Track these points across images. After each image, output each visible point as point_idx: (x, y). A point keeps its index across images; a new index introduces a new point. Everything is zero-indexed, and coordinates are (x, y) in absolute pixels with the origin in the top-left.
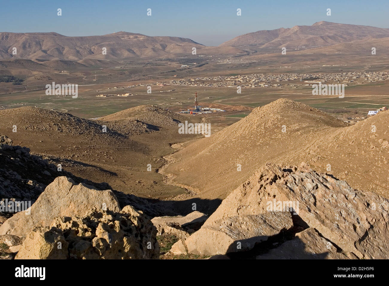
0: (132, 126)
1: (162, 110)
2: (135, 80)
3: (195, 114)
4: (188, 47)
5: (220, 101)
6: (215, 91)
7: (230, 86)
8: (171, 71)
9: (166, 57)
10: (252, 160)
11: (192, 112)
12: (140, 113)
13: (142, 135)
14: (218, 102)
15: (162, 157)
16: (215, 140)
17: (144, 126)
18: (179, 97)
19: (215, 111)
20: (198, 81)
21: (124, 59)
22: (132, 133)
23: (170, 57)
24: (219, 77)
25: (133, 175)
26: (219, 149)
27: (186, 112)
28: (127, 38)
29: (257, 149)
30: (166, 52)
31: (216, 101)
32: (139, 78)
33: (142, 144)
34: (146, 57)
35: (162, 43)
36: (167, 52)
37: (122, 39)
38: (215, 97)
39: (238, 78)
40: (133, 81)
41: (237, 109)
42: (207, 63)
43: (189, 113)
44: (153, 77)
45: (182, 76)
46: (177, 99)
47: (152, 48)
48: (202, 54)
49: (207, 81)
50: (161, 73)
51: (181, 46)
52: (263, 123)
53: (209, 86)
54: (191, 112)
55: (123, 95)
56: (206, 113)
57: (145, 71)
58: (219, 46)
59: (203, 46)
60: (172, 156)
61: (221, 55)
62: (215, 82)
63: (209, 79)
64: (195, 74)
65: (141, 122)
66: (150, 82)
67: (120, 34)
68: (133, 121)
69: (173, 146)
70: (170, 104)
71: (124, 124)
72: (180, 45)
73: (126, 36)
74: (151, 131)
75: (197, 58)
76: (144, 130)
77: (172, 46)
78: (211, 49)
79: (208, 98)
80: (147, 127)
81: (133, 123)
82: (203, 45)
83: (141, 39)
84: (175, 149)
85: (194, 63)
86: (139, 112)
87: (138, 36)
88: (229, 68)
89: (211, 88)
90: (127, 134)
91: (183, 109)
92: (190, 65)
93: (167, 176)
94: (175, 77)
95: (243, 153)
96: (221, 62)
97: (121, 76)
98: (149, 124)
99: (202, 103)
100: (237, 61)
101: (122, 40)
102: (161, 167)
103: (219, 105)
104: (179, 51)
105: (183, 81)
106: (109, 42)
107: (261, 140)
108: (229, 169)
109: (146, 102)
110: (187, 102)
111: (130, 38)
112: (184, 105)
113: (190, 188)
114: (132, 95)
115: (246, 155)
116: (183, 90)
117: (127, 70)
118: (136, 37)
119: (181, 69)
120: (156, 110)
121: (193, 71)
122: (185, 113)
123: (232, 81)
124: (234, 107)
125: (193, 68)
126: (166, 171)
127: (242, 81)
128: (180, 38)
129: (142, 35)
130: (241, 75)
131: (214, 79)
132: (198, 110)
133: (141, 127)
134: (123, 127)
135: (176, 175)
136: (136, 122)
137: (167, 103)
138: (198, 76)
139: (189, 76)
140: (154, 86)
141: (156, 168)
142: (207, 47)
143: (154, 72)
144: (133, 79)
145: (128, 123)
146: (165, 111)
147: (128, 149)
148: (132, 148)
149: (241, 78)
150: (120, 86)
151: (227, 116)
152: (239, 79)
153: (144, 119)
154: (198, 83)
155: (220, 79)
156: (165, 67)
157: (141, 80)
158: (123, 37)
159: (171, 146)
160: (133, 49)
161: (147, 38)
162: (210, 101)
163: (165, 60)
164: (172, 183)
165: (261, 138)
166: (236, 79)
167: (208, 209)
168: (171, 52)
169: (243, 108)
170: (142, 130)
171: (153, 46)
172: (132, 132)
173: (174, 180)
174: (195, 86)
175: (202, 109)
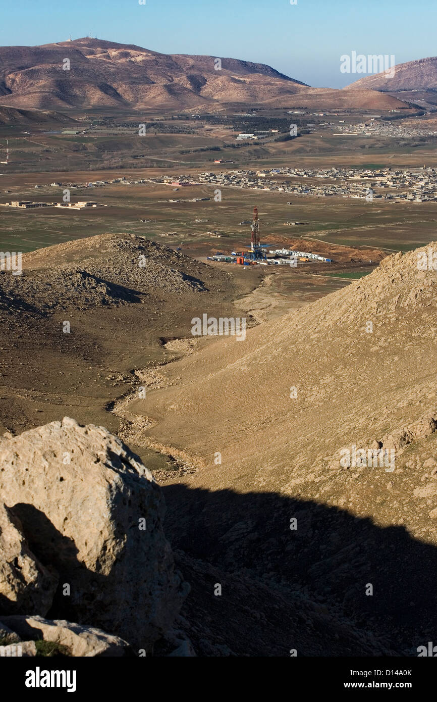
0: (66, 286)
1: (157, 248)
2: (110, 168)
3: (249, 264)
4: (262, 87)
5: (322, 233)
6: (313, 207)
7: (356, 197)
8: (207, 149)
9: (200, 110)
10: (351, 391)
11: (241, 260)
12: (96, 254)
13: (91, 311)
14: (317, 237)
15: (133, 372)
16: (274, 334)
17: (99, 290)
18: (216, 217)
19: (304, 260)
20: (275, 178)
21: (88, 111)
22: (65, 305)
23: (211, 112)
24: (331, 171)
25: (43, 414)
26: (274, 358)
27: (225, 257)
28: (99, 57)
29: (370, 362)
30: (202, 97)
31: (313, 233)
32: (120, 164)
33: (87, 336)
34: (149, 109)
35: (194, 72)
36: (205, 98)
37: (88, 57)
38: (313, 222)
39: (382, 176)
40: (104, 169)
41: (364, 257)
42: (308, 133)
43: (235, 260)
44: (157, 162)
45: (236, 163)
46: (210, 222)
47: (165, 86)
48: (299, 108)
49: (299, 179)
50: (182, 152)
51: (244, 82)
52: (395, 296)
53: (301, 192)
54: (238, 259)
55: (70, 205)
56: (279, 263)
57: (139, 145)
58: (344, 89)
59: (302, 86)
60: (159, 371)
61: (349, 112)
62: (318, 183)
63: (305, 173)
64: (270, 159)
65: (93, 276)
66: (146, 176)
67: (84, 45)
68: (71, 275)
69: (169, 346)
70: (190, 235)
71: (46, 280)
72: (239, 81)
73: (99, 49)
74: (116, 303)
75: (282, 117)
76: (99, 299)
77: (219, 82)
78: (321, 95)
79: (293, 224)
80: (108, 292)
81: (71, 279)
82: (303, 84)
83: (139, 59)
84: (173, 353)
85: (273, 131)
86: (95, 252)
87: (129, 51)
88: (363, 147)
89: (305, 197)
90: (49, 307)
91: (220, 251)
92: (261, 134)
93: (133, 421)
94: (218, 165)
95: (332, 372)
96: (345, 130)
97: (75, 154)
98: (116, 283)
99: (274, 236)
100: (387, 132)
101: (87, 61)
102: (122, 397)
103: (318, 245)
104: (236, 95)
105: (235, 177)
106: (54, 63)
107: (383, 339)
108: (288, 412)
109: (128, 226)
110: (235, 234)
111: (108, 57)
112: (226, 238)
113: (181, 456)
114: (94, 206)
115: (338, 377)
116: (231, 199)
117: (91, 140)
118: (126, 55)
119: (236, 143)
120: (140, 248)
121: (266, 152)
122: (222, 260)
123: (365, 182)
124: (356, 251)
125: (269, 144)
126: (131, 408)
127: (391, 184)
128: (243, 61)
129: (141, 49)
130: (391, 167)
131: (318, 176)
132: (259, 255)
133: (92, 290)
134: (42, 288)
135: (156, 419)
136: (79, 276)
137: (183, 232)
138: (278, 165)
139: (256, 164)
140: (157, 186)
141: (108, 400)
142: (313, 89)
143: (164, 149)
144: (106, 164)
145: (58, 279)
146: (166, 253)
147: (46, 344)
148: (54, 344)
149: (390, 177)
150: (68, 181)
151: (331, 275)
152: (384, 179)
153: (104, 270)
154: (273, 184)
155: (335, 176)
156: (195, 136)
157: (126, 168)
158: (92, 53)
159: (166, 345)
160: (115, 86)
161: (154, 57)
162: (295, 232)
163: (197, 118)
164: (139, 440)
165: (383, 334)
166: (377, 178)
167: (204, 511)
168: (216, 98)
169: (380, 255)
170: (93, 299)
171: (169, 80)
172: (64, 303)
173: (147, 434)
174: (266, 192)
175: (271, 252)
